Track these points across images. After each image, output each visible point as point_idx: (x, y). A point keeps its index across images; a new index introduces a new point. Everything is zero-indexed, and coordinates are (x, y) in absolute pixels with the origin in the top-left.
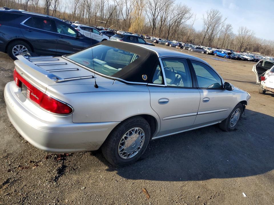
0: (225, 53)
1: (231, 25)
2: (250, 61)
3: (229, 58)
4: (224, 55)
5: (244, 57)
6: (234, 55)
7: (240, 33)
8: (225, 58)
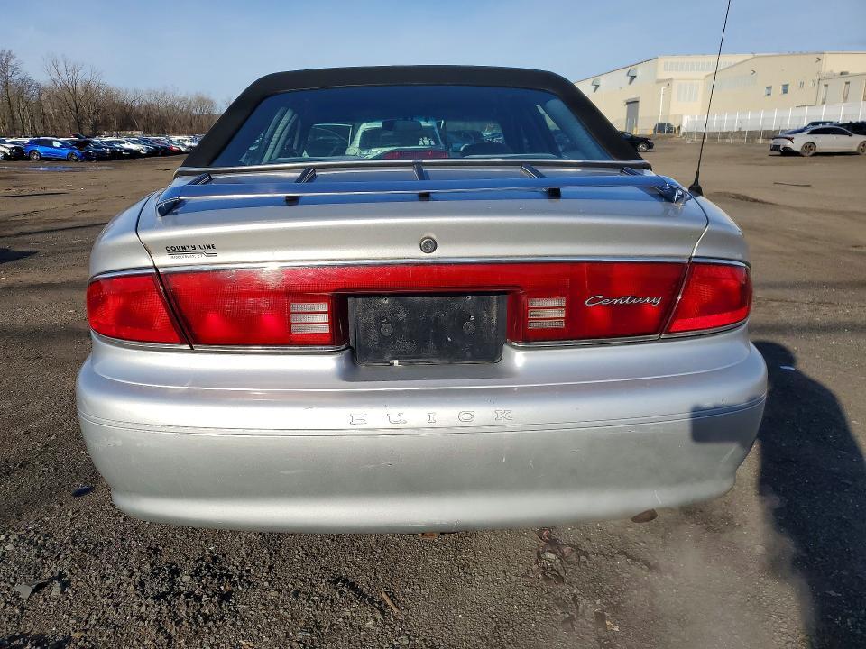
0: (64, 145)
1: (10, 52)
2: (149, 155)
3: (87, 158)
4: (66, 151)
5: (126, 146)
6: (95, 147)
7: (56, 77)
8: (76, 160)
